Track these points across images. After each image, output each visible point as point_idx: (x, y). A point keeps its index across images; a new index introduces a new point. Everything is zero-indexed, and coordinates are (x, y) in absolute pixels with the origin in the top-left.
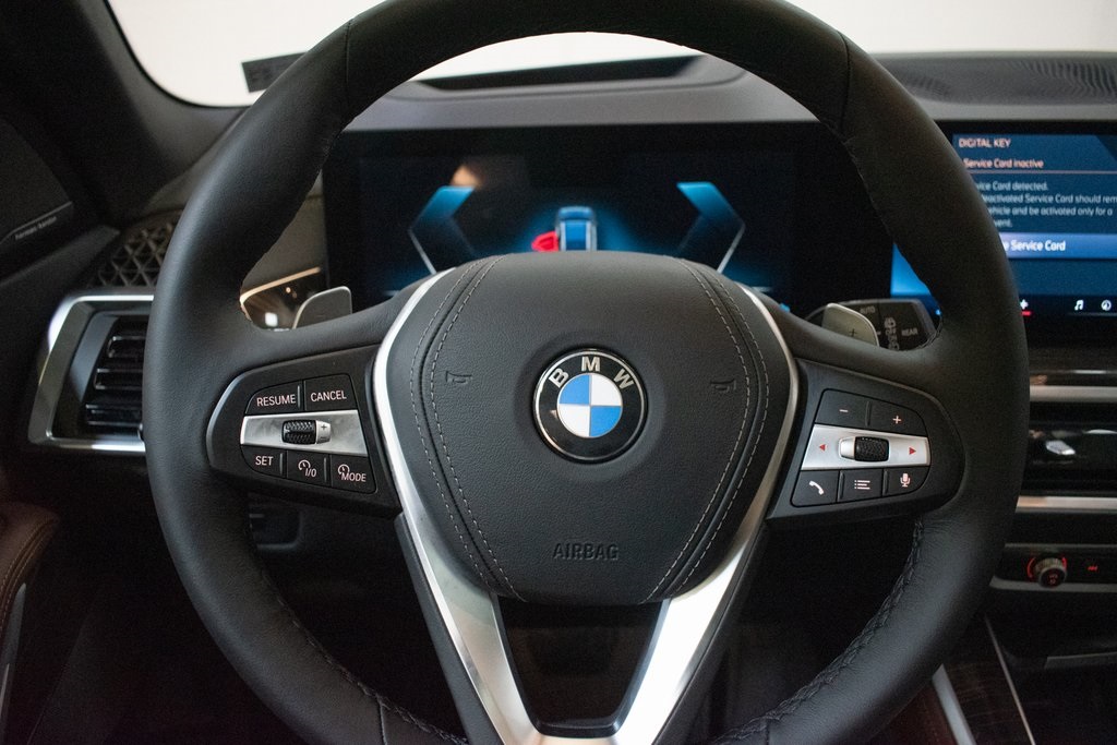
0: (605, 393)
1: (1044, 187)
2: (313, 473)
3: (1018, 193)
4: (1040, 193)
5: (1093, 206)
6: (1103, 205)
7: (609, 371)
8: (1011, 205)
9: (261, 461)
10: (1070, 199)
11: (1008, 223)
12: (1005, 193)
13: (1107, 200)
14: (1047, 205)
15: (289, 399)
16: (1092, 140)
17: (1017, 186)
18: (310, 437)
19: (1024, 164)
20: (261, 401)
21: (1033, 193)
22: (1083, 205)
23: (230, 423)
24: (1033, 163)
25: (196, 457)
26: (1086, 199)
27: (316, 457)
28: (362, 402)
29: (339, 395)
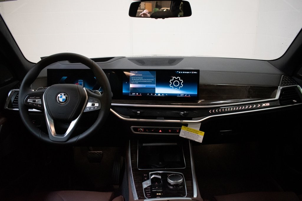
0: (64, 97)
1: (142, 78)
2: (35, 105)
3: (139, 79)
4: (142, 79)
5: (149, 81)
6: (150, 81)
7: (65, 95)
8: (138, 80)
9: (30, 104)
10: (146, 80)
11: (138, 83)
12: (137, 79)
13: (151, 80)
14: (143, 81)
15: (33, 98)
16: (148, 72)
17: (139, 78)
18: (35, 102)
19: (139, 75)
20: (30, 98)
21: (141, 79)
22: (148, 81)
23: (27, 100)
24: (141, 75)
25: (23, 103)
26: (148, 80)
27: (36, 104)
28: (41, 98)
29: (39, 98)
